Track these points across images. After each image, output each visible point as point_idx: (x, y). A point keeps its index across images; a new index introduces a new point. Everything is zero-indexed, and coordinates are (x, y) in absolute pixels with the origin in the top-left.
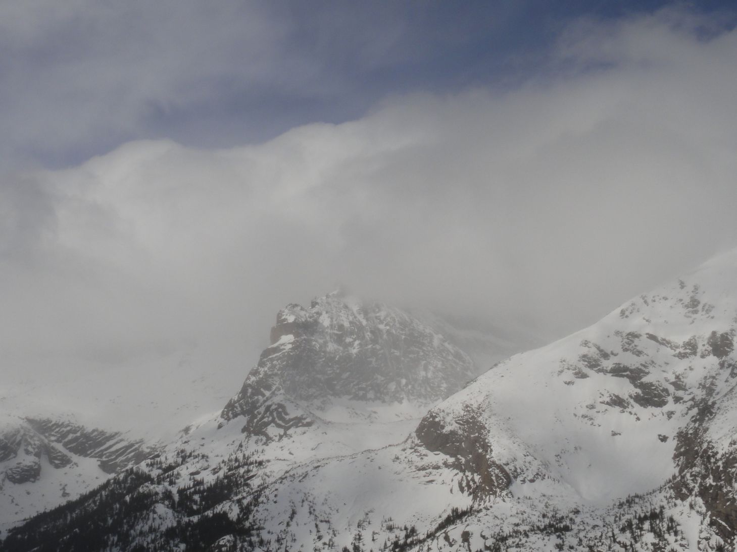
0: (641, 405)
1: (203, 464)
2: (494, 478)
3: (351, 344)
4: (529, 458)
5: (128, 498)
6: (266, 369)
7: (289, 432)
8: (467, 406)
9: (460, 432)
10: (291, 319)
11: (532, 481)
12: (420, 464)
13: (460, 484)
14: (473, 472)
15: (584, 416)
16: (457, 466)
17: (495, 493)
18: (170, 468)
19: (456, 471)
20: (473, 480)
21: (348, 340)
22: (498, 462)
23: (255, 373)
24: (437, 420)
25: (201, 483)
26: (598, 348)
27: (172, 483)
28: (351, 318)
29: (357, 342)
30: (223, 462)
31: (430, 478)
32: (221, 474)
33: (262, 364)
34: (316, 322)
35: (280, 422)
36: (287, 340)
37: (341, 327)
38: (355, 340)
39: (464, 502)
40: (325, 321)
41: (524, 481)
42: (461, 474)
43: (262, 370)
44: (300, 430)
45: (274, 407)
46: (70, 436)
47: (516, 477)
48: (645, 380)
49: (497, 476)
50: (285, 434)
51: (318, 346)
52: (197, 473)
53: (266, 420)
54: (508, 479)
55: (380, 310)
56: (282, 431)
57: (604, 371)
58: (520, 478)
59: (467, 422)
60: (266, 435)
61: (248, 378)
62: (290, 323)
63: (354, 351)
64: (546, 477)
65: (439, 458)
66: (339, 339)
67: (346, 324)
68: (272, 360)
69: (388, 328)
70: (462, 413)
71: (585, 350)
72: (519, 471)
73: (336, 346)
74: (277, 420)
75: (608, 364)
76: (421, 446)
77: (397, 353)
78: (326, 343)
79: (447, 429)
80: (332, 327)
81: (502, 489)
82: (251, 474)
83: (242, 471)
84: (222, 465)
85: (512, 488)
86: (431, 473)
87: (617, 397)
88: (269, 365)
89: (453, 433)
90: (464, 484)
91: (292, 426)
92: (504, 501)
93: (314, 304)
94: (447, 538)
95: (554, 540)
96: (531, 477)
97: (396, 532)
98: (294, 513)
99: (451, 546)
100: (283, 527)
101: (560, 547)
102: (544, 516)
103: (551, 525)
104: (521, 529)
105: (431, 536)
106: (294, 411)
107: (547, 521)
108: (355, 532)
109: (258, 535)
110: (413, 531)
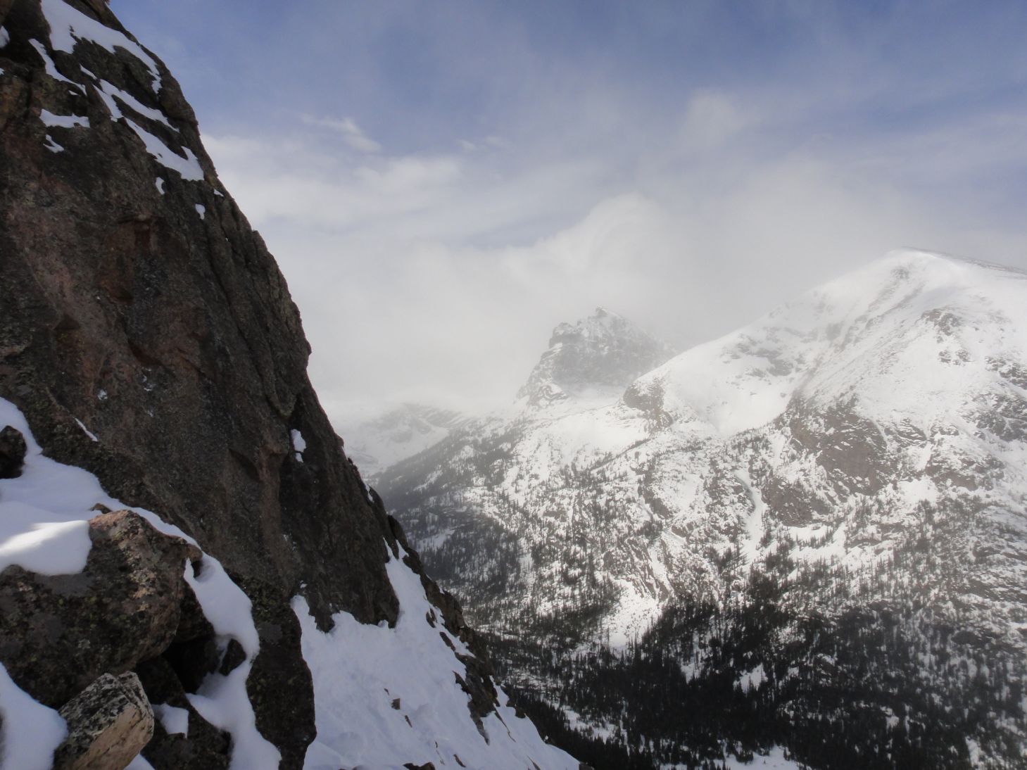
0: (774, 375)
1: (501, 424)
2: (662, 421)
3: (603, 349)
4: (686, 408)
5: (453, 445)
6: (544, 365)
7: (552, 403)
8: (656, 379)
9: (649, 395)
10: (561, 332)
11: (687, 422)
12: (622, 416)
13: (645, 427)
14: (653, 419)
15: (733, 383)
16: (645, 416)
17: (661, 430)
18: (481, 427)
19: (644, 419)
20: (652, 424)
21: (601, 346)
22: (666, 411)
23: (537, 368)
24: (635, 388)
25: (497, 435)
26: (749, 339)
27: (479, 436)
28: (603, 332)
29: (607, 348)
30: (512, 422)
31: (627, 425)
32: (508, 430)
33: (542, 362)
34: (579, 335)
35: (548, 397)
36: (558, 347)
37: (596, 338)
38: (605, 346)
39: (643, 435)
40: (585, 333)
41: (681, 422)
42: (647, 421)
43: (541, 366)
44: (560, 401)
45: (544, 388)
46: (431, 414)
47: (676, 420)
48: (778, 358)
49: (664, 419)
50: (550, 404)
51: (578, 350)
52: (496, 429)
53: (539, 396)
54: (671, 421)
55: (625, 326)
56: (548, 402)
57: (752, 354)
58: (679, 420)
59: (654, 388)
60: (538, 405)
61: (533, 372)
62: (561, 336)
63: (605, 352)
64: (697, 420)
65: (636, 411)
66: (595, 346)
67: (600, 336)
68: (548, 359)
69: (630, 338)
70: (652, 383)
71: (740, 340)
72: (678, 416)
73: (592, 350)
74: (546, 396)
75: (755, 349)
76: (625, 405)
77: (636, 355)
78: (584, 348)
79: (642, 393)
80: (589, 337)
81: (666, 427)
82: (524, 427)
83: (520, 426)
84: (511, 424)
85: (671, 426)
86: (628, 421)
87: (758, 370)
88: (546, 362)
89: (645, 396)
90: (647, 426)
91: (554, 399)
92: (665, 434)
93: (579, 323)
94: (626, 457)
95: (690, 454)
96: (686, 419)
97: (600, 456)
98: (539, 445)
99: (628, 460)
100: (532, 453)
101: (692, 459)
102: (688, 442)
103: (690, 447)
104: (671, 449)
105: (618, 456)
106: (556, 389)
107: (689, 444)
108: (574, 455)
109: (517, 459)
110: (610, 454)
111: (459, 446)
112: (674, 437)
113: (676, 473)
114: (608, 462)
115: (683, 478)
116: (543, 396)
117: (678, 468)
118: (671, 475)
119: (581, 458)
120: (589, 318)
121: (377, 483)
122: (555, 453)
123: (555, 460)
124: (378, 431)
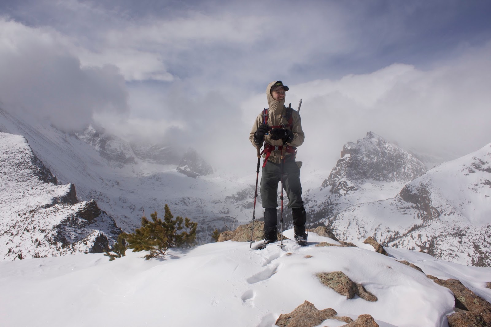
1: (315, 203)
2: (432, 213)
3: (373, 158)
4: (448, 206)
5: (286, 216)
6: (339, 167)
7: (348, 192)
8: (421, 184)
9: (418, 194)
10: (349, 148)
11: (449, 215)
12: (401, 206)
13: (418, 215)
14: (423, 210)
15: (473, 189)
16: (417, 208)
17: (432, 219)
19: (416, 210)
20: (423, 214)
21: (372, 156)
22: (434, 207)
23: (335, 169)
24: (409, 189)
25: (314, 211)
26: (480, 160)
28: (373, 147)
30: (322, 203)
31: (406, 212)
32: (322, 208)
33: (337, 166)
34: (359, 149)
35: (345, 189)
36: (347, 156)
37: (369, 151)
38: (375, 156)
39: (419, 222)
40: (363, 148)
41: (445, 215)
42: (418, 211)
43: (337, 168)
44: (353, 191)
45: (342, 182)
47: (442, 213)
49: (434, 212)
50: (347, 193)
51: (360, 159)
52: (313, 207)
53: (339, 187)
54: (439, 214)
55: (385, 144)
56: (345, 192)
57: (482, 170)
58: (444, 213)
59: (422, 190)
60: (339, 193)
61: (332, 171)
62: (349, 150)
63: (375, 160)
64: (455, 213)
65: (410, 204)
66: (369, 156)
67: (372, 150)
68: (341, 164)
69: (389, 151)
70: (419, 186)
71: (474, 161)
72: (443, 210)
73: (367, 159)
74: (343, 187)
75: (484, 167)
76: (402, 199)
78: (363, 157)
79: (413, 193)
80: (365, 151)
81: (436, 218)
82: (333, 208)
83: (330, 207)
84: (322, 204)
85: (440, 217)
86: (406, 210)
87: (488, 181)
88: (340, 166)
89: (415, 194)
90: (420, 215)
91: (349, 190)
92: (436, 222)
93: (358, 142)
94: (412, 236)
95: (457, 239)
96: (448, 213)
97: (391, 233)
98: (350, 224)
99: (413, 239)
100: (345, 229)
101: (460, 242)
102: (454, 229)
103: (456, 233)
104: (444, 234)
105: (405, 235)
106: (350, 184)
107: (455, 231)
108: (374, 232)
109: (336, 232)
110: (398, 233)
112: (444, 225)
113: (451, 252)
114: (397, 238)
115: (456, 255)
116: (342, 188)
117: (451, 248)
118: (448, 253)
119: (379, 234)
120: (364, 139)
122: (361, 230)
123: (362, 234)
124: (236, 201)
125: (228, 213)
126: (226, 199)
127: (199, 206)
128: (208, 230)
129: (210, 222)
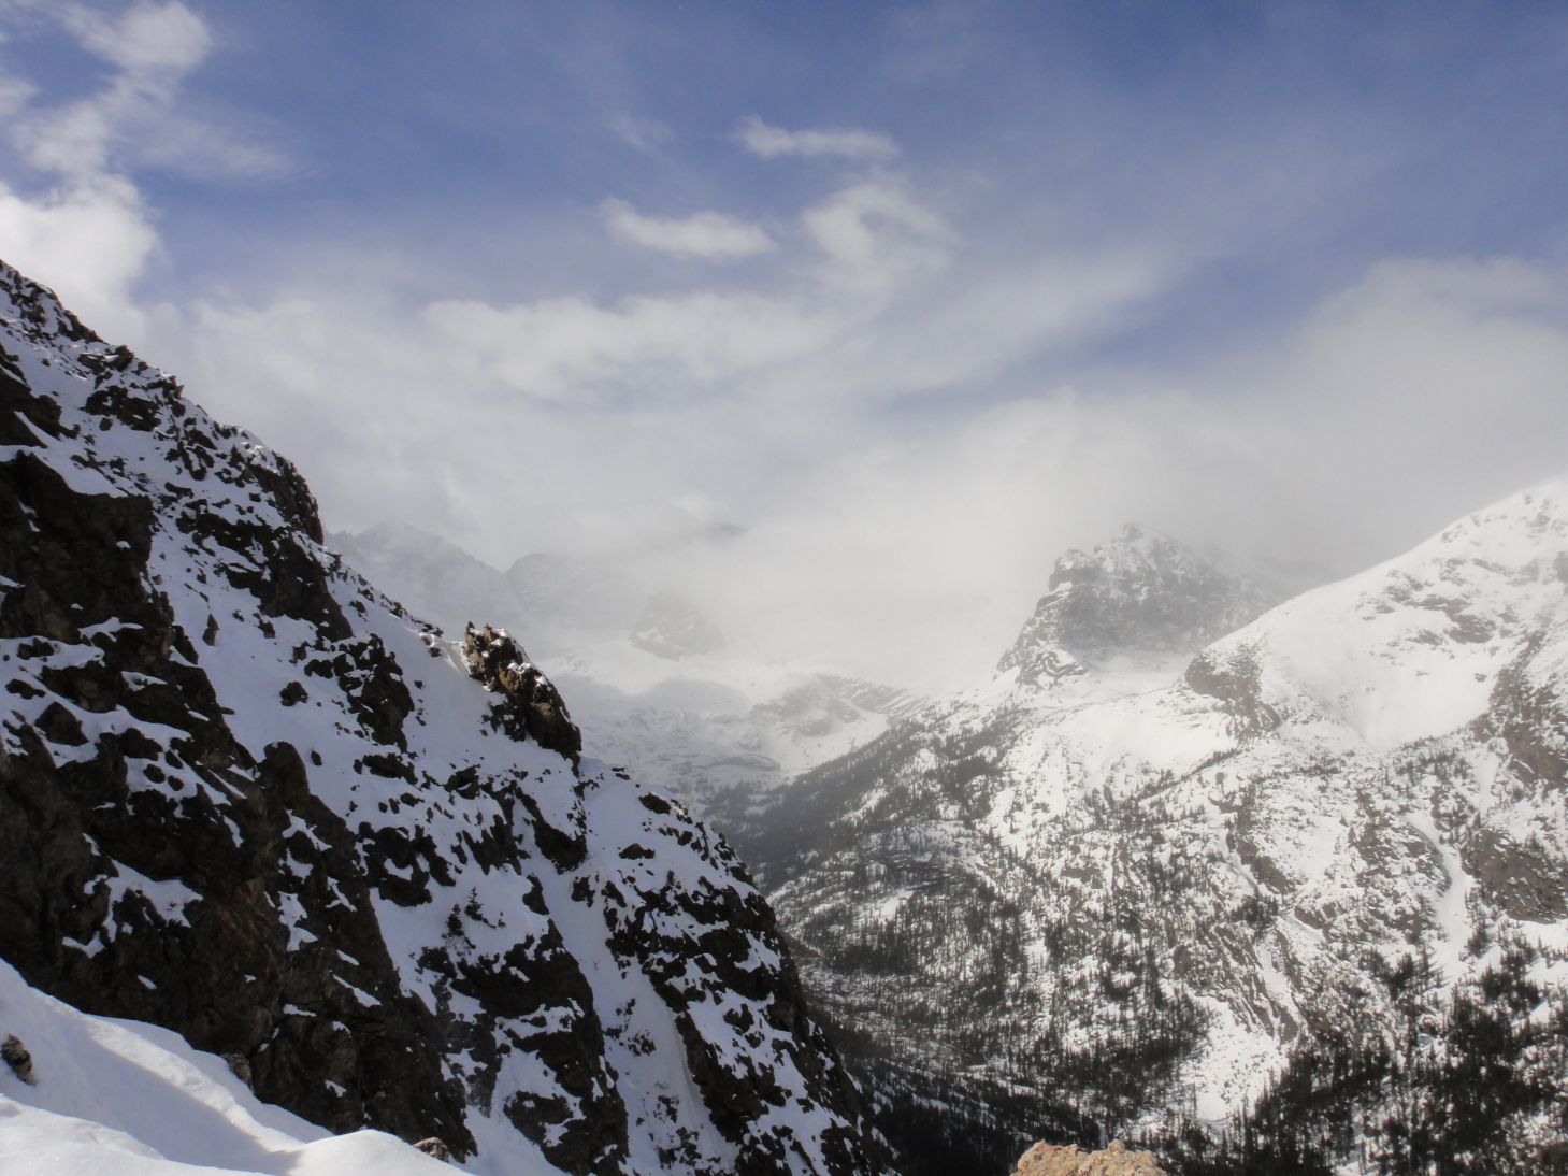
0: (1458, 641)
1: (975, 713)
2: (1260, 719)
3: (1138, 591)
4: (1305, 698)
5: (899, 746)
6: (1042, 618)
7: (1059, 681)
8: (1242, 646)
9: (1233, 674)
10: (1069, 565)
11: (1305, 722)
12: (1186, 707)
13: (1228, 728)
14: (1242, 715)
15: (1382, 655)
16: (1227, 709)
17: (1259, 735)
18: (943, 717)
19: (1226, 714)
20: (1242, 723)
21: (1135, 586)
22: (1265, 702)
23: (1031, 622)
24: (1207, 661)
25: (970, 731)
26: (1409, 578)
27: (942, 732)
28: (1139, 563)
29: (1145, 589)
30: (993, 711)
31: (1195, 723)
32: (989, 724)
33: (1038, 613)
34: (1098, 568)
35: (1052, 671)
36: (1065, 587)
37: (1127, 573)
38: (1142, 586)
39: (1227, 744)
40: (1109, 566)
41: (1295, 723)
42: (1230, 718)
43: (1038, 619)
44: (1072, 678)
45: (1045, 656)
46: (859, 692)
47: (1286, 719)
48: (1465, 612)
49: (1263, 716)
50: (1056, 682)
51: (1098, 594)
52: (967, 722)
53: (1037, 669)
54: (1276, 721)
55: (1175, 553)
56: (1052, 680)
57: (1415, 604)
58: (1290, 720)
59: (1241, 662)
60: (1036, 683)
61: (1025, 628)
62: (1069, 570)
63: (1142, 598)
64: (1323, 719)
65: (1209, 700)
66: (1125, 586)
67: (1133, 569)
68: (1049, 608)
69: (1183, 572)
70: (1236, 653)
71: (1391, 581)
72: (1290, 711)
73: (1120, 593)
74: (1048, 669)
75: (1420, 596)
76: (1189, 689)
78: (1108, 590)
79: (1218, 671)
80: (1116, 572)
81: (1268, 730)
82: (1016, 721)
83: (1008, 718)
84: (992, 714)
85: (1279, 729)
86: (1197, 717)
87: (1428, 633)
88: (1045, 614)
89: (1224, 675)
90: (1232, 727)
91: (1063, 674)
92: (1268, 742)
93: (1097, 549)
94: (1200, 780)
95: (1317, 781)
96: (1304, 718)
97: (1152, 775)
98: (1046, 754)
99: (1204, 787)
100: (1034, 768)
101: (1322, 789)
102: (1312, 758)
103: (1317, 767)
104: (1282, 770)
105: (1185, 778)
106: (1065, 658)
107: (1314, 763)
108: (1107, 773)
109: (1009, 776)
110: (1169, 774)
111: (911, 750)
112: (1286, 749)
113: (1295, 814)
114: (1166, 787)
115: (1308, 822)
116: (1044, 669)
117: (1298, 804)
118: (1286, 816)
119: (1119, 777)
120: (1113, 541)
121: (781, 802)
122: (1075, 768)
123: (1076, 781)
124: (779, 718)
125: (758, 747)
126: (752, 712)
127: (679, 731)
128: (697, 790)
129: (706, 768)
